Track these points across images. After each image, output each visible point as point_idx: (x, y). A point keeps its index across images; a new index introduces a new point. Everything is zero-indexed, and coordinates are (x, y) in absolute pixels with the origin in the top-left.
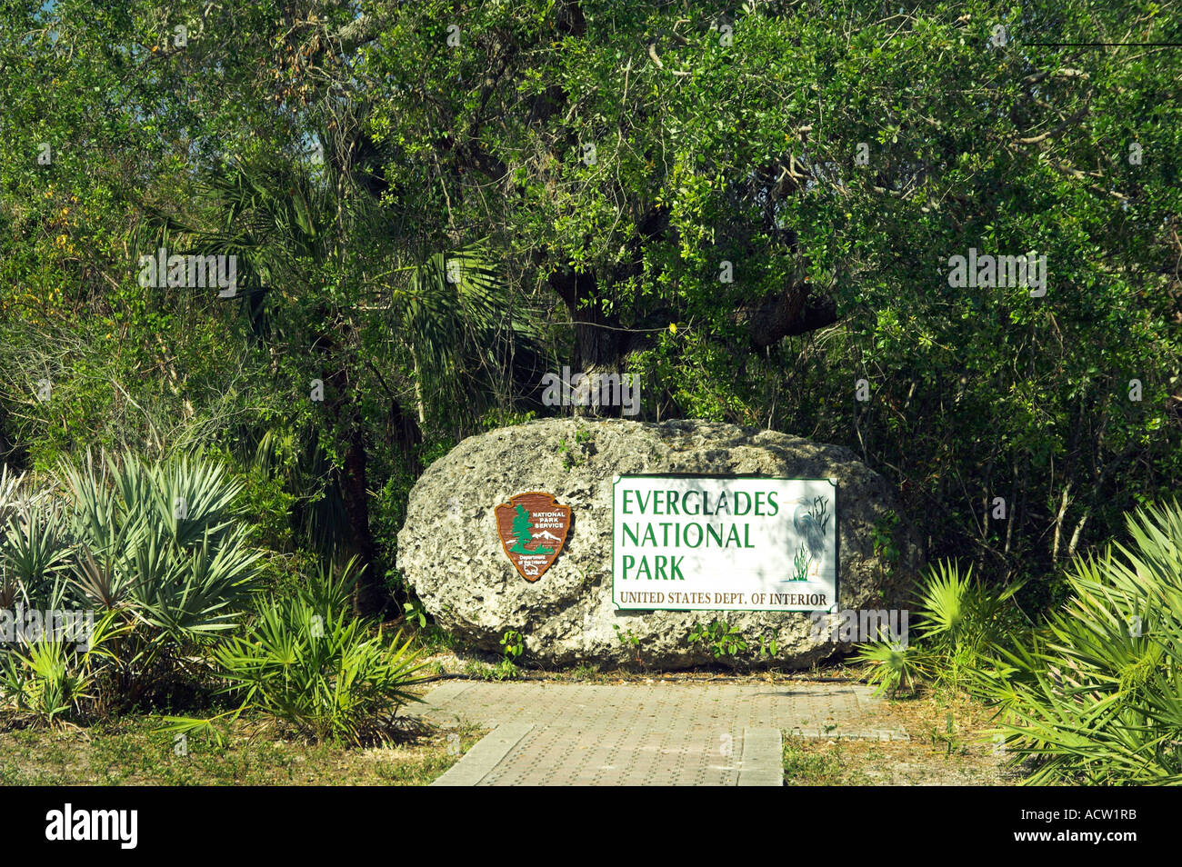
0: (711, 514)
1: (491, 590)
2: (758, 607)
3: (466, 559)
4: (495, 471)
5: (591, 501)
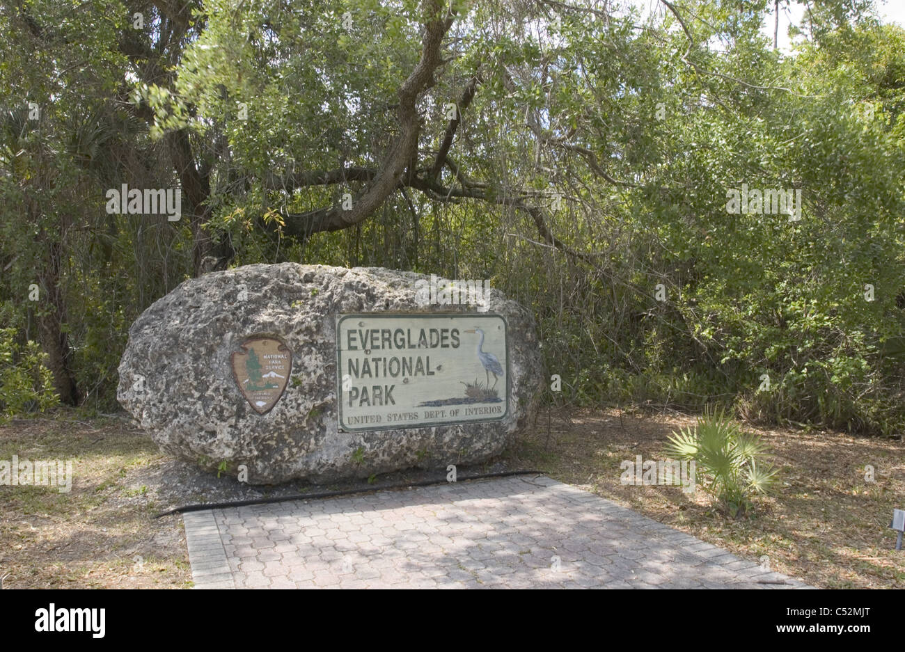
1: (223, 424)
4: (223, 310)
5: (316, 337)
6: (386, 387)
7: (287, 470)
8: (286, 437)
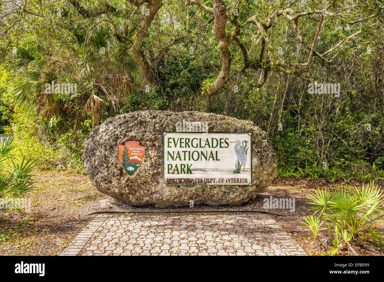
0: (203, 147)
1: (115, 178)
2: (221, 184)
3: (105, 165)
4: (117, 131)
5: (155, 143)
6: (188, 165)
7: (143, 200)
8: (142, 186)
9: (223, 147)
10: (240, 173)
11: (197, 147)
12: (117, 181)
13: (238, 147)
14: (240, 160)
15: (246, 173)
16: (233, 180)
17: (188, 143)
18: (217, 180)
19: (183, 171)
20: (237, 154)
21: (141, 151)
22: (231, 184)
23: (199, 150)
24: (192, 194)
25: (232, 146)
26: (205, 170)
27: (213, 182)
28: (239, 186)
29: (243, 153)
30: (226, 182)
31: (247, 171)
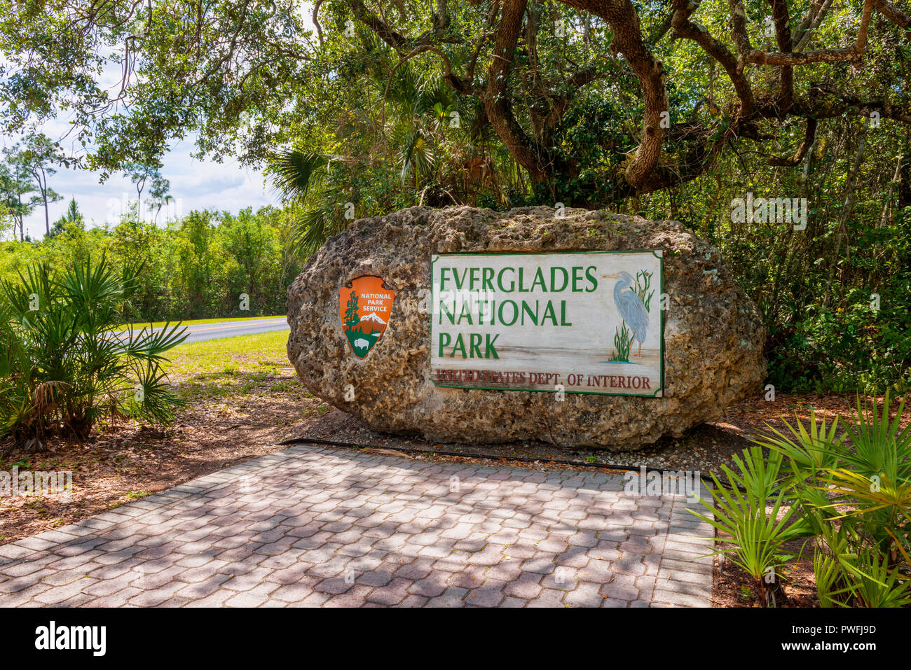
0: (527, 290)
1: (328, 364)
2: (575, 388)
3: (313, 335)
5: (413, 281)
6: (488, 336)
7: (391, 419)
8: (386, 384)
9: (581, 290)
10: (627, 361)
11: (513, 289)
12: (334, 370)
13: (623, 291)
14: (627, 327)
15: (648, 362)
16: (609, 381)
17: (489, 281)
18: (564, 377)
19: (475, 352)
20: (619, 307)
21: (385, 302)
22: (601, 389)
23: (518, 297)
24: (499, 413)
25: (607, 286)
26: (531, 350)
27: (551, 382)
28: (626, 397)
29: (639, 306)
30: (589, 385)
31: (650, 356)
